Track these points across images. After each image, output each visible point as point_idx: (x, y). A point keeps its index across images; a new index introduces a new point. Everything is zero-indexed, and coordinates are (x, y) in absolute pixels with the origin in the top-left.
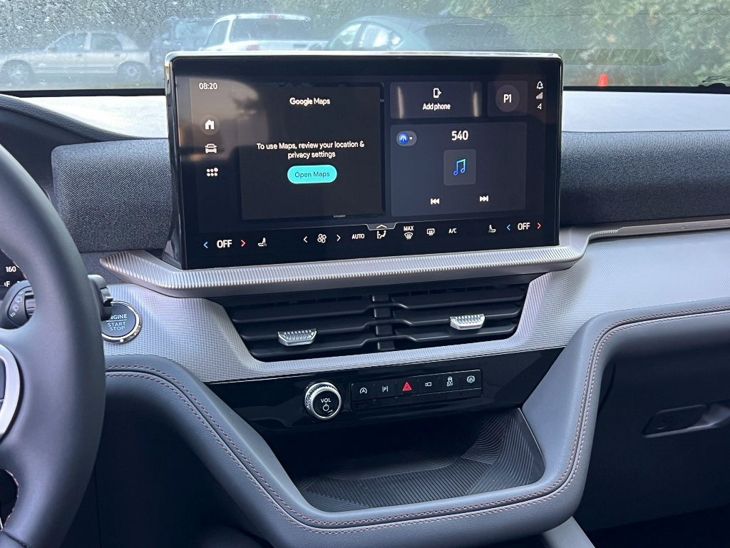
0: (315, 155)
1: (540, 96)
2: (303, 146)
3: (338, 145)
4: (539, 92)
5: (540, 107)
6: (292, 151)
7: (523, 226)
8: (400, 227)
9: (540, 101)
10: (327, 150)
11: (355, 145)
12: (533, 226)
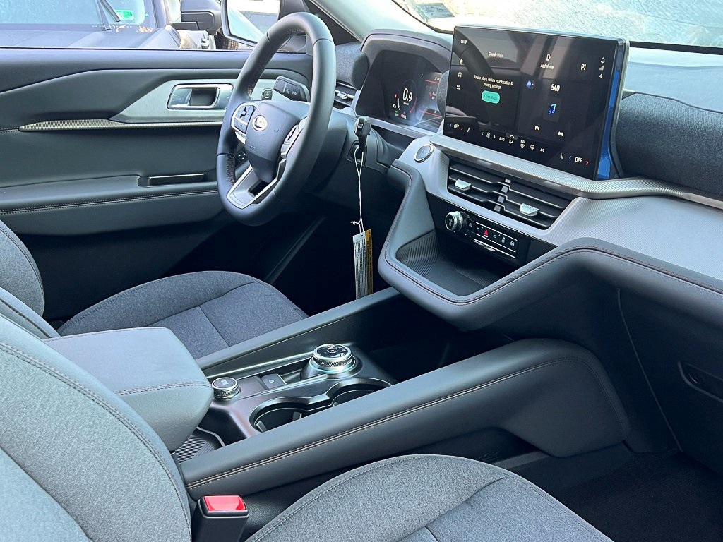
0: (493, 86)
1: (602, 69)
2: (490, 80)
3: (503, 82)
4: (602, 65)
5: (601, 76)
6: (485, 82)
7: (578, 160)
8: (520, 139)
9: (601, 72)
10: (498, 84)
11: (509, 83)
12: (584, 161)
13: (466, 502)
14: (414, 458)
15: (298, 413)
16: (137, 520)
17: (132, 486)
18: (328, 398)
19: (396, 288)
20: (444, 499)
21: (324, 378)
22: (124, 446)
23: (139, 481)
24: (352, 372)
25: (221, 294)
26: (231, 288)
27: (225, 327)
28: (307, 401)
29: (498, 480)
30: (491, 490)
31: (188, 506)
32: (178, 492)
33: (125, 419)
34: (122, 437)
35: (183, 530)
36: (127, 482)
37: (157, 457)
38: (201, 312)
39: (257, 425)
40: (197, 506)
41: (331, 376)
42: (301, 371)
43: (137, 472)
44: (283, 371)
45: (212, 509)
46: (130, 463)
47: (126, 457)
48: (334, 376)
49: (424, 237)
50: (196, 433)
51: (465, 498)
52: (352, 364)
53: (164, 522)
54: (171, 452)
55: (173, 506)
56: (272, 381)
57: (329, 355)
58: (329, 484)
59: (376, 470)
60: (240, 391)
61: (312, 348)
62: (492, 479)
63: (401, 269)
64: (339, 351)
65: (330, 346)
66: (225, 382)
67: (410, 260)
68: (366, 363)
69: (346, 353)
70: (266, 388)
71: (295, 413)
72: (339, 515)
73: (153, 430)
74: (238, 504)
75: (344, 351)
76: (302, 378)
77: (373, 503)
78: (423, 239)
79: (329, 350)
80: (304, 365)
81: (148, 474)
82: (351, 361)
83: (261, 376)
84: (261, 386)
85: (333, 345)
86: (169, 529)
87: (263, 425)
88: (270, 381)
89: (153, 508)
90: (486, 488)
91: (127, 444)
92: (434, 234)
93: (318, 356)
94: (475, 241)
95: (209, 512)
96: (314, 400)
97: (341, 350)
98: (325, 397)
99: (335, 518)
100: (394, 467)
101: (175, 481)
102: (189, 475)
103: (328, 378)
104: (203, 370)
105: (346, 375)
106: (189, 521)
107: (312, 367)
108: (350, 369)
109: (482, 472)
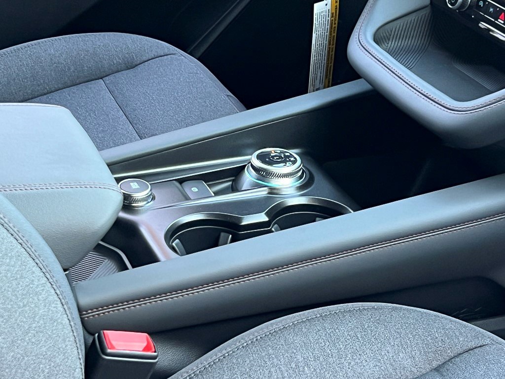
13: (437, 369)
14: (373, 308)
15: (227, 234)
16: (19, 356)
17: (15, 312)
18: (266, 219)
19: (369, 81)
20: (408, 363)
21: (262, 193)
22: (8, 261)
23: (24, 306)
24: (301, 188)
25: (131, 66)
26: (145, 58)
27: (135, 110)
28: (240, 220)
29: (480, 346)
30: (470, 358)
31: (82, 341)
32: (72, 323)
33: (11, 225)
34: (6, 249)
35: (75, 370)
36: (10, 307)
37: (48, 277)
38: (104, 87)
39: (174, 244)
40: (94, 340)
41: (273, 191)
42: (233, 181)
43: (23, 295)
44: (210, 178)
45: (113, 348)
46: (14, 283)
47: (9, 275)
48: (275, 191)
49: (414, 14)
50: (98, 248)
51: (435, 364)
52: (301, 177)
53: (53, 360)
54: (65, 270)
55: (64, 340)
56: (195, 189)
57: (271, 163)
58: (262, 329)
59: (323, 317)
60: (153, 198)
61: (249, 151)
62: (472, 344)
63: (380, 57)
64: (285, 160)
65: (274, 151)
66: (134, 185)
67: (391, 44)
68: (319, 178)
69: (294, 162)
70: (187, 198)
71: (222, 234)
72: (272, 370)
73: (44, 242)
74: (145, 344)
75: (292, 159)
76: (234, 189)
77: (316, 359)
78: (412, 17)
79: (273, 157)
80: (237, 173)
81: (36, 298)
82: (300, 174)
83: (181, 181)
84: (181, 195)
85: (278, 150)
86: (57, 369)
87: (180, 244)
88: (193, 189)
89: (39, 341)
90: (465, 355)
91: (11, 258)
92: (427, 11)
93: (258, 163)
94: (483, 25)
95: (109, 351)
96: (249, 220)
97: (288, 157)
98: (262, 218)
99: (267, 372)
100: (347, 316)
101: (69, 308)
102: (85, 301)
103: (269, 193)
104: (109, 165)
105: (292, 191)
106: (82, 361)
107: (249, 177)
108: (298, 184)
109: (461, 334)
